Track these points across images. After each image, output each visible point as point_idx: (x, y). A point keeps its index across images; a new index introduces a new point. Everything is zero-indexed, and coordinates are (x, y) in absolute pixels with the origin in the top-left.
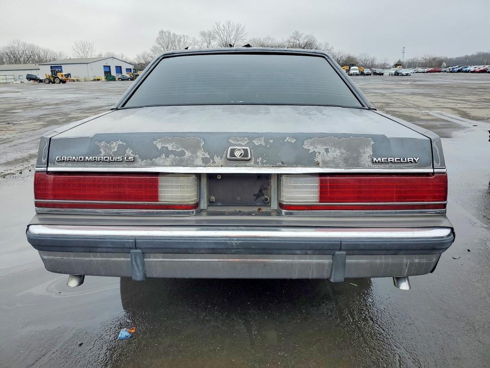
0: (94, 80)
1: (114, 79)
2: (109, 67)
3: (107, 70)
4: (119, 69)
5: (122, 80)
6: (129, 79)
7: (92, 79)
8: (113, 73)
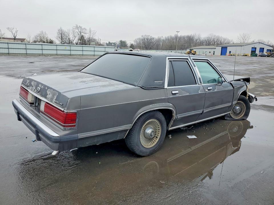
0: (244, 55)
1: (256, 56)
2: (256, 48)
3: (254, 50)
4: (262, 50)
5: (261, 56)
6: (266, 56)
7: (242, 55)
8: (257, 52)
